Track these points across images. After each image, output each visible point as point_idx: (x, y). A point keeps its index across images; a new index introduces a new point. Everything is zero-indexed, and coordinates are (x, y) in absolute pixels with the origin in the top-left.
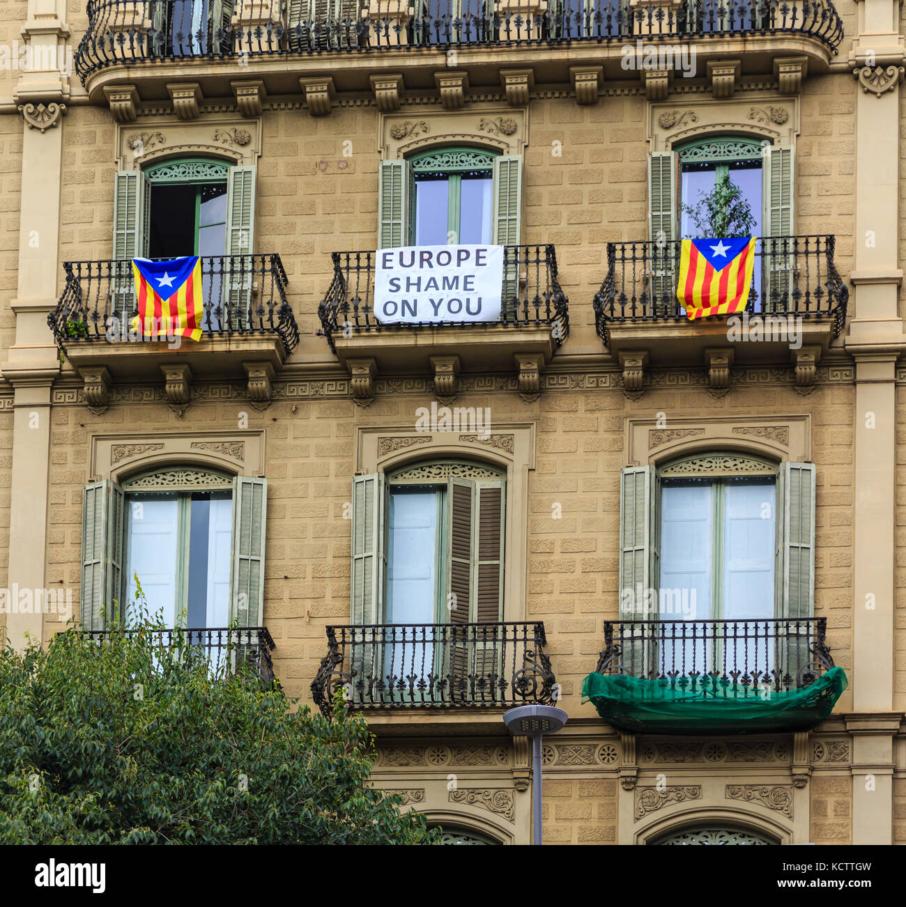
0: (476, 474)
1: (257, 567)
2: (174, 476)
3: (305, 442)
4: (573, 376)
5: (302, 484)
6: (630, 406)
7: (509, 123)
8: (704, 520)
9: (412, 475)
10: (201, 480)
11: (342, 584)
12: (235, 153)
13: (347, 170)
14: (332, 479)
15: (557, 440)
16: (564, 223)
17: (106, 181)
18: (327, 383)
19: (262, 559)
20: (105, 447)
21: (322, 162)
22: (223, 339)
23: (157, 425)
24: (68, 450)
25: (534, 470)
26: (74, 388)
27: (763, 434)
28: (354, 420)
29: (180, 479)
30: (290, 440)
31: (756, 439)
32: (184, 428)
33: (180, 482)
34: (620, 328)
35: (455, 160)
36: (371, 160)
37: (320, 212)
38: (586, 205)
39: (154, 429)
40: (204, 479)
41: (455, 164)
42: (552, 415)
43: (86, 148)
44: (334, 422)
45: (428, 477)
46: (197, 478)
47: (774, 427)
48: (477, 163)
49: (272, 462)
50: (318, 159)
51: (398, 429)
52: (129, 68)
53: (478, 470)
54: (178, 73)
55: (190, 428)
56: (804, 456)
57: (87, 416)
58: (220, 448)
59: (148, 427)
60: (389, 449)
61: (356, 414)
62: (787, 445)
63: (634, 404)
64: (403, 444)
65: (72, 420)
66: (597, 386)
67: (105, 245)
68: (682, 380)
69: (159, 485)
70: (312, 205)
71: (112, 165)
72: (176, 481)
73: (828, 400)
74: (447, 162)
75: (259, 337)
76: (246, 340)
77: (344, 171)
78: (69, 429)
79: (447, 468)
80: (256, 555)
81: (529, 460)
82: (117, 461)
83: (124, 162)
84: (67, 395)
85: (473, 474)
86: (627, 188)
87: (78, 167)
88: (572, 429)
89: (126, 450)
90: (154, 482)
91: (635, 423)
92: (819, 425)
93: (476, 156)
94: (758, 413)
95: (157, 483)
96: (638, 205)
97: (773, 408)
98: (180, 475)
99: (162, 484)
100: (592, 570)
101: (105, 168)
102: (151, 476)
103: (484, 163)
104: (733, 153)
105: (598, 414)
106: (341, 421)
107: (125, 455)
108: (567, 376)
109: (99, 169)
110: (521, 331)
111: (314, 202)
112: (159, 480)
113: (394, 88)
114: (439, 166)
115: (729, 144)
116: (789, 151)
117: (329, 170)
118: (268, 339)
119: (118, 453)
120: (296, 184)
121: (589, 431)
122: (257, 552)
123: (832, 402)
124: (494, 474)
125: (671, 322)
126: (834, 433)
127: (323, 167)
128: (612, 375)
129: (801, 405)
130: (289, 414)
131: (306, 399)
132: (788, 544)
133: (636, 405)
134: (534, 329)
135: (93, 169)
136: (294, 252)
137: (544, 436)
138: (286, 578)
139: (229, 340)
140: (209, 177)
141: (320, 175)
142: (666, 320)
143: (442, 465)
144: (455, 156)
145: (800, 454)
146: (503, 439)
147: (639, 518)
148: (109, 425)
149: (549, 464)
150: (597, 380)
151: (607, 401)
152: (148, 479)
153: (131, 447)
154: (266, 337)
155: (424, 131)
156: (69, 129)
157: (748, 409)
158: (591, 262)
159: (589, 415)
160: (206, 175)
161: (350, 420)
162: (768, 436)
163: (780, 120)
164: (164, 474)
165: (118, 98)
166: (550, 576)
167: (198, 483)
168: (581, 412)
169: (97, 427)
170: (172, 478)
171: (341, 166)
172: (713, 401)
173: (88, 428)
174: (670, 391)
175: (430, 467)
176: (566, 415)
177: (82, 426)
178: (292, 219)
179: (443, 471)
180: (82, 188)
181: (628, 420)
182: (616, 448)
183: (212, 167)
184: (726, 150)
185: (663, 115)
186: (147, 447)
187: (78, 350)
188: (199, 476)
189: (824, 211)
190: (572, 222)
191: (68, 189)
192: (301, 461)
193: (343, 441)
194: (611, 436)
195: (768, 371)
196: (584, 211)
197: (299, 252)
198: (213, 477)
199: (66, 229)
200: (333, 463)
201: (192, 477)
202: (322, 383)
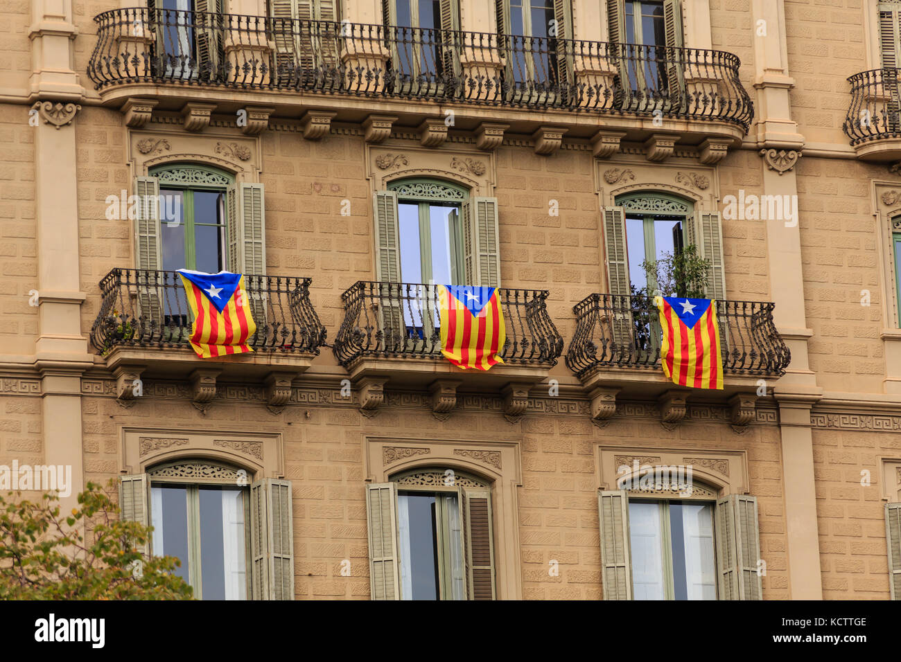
0: (463, 484)
1: (287, 564)
2: (192, 468)
3: (319, 447)
4: (547, 401)
5: (318, 486)
6: (598, 433)
7: (478, 165)
8: (654, 536)
9: (408, 482)
10: (217, 473)
11: (361, 583)
12: (236, 166)
13: (338, 194)
14: (344, 483)
15: (539, 459)
16: (531, 261)
17: (119, 181)
18: (334, 392)
19: (292, 558)
20: (134, 438)
21: (316, 184)
22: (266, 354)
23: (181, 421)
24: (99, 440)
25: (521, 486)
26: (101, 379)
27: (707, 465)
28: (361, 429)
29: (198, 472)
30: (304, 445)
31: (703, 469)
32: (207, 425)
33: (198, 475)
34: (609, 371)
35: (427, 190)
36: (360, 186)
37: (317, 230)
38: (548, 246)
39: (179, 424)
40: (219, 473)
41: (427, 194)
42: (532, 436)
43: (98, 147)
44: (343, 430)
45: (422, 484)
46: (213, 472)
47: (717, 460)
48: (446, 195)
49: (290, 463)
50: (313, 180)
51: (401, 440)
52: (158, 86)
53: (464, 480)
54: (203, 95)
55: (212, 425)
56: (743, 487)
57: (116, 409)
58: (240, 447)
59: (173, 422)
60: (392, 459)
61: (362, 424)
62: (728, 476)
63: (600, 430)
64: (405, 454)
65: (101, 411)
66: (568, 412)
67: (122, 243)
68: (639, 413)
69: (178, 476)
70: (311, 222)
71: (124, 167)
72: (193, 474)
73: (758, 439)
74: (421, 192)
75: (298, 355)
76: (286, 356)
77: (336, 194)
78: (98, 419)
79: (437, 476)
80: (285, 553)
81: (516, 476)
82: (145, 453)
83: (135, 165)
84: (95, 385)
85: (461, 483)
86: (582, 233)
87: (91, 165)
88: (550, 450)
89: (153, 443)
90: (173, 473)
91: (603, 448)
92: (752, 460)
93: (445, 189)
94: (703, 445)
95: (177, 474)
96: (592, 251)
97: (714, 443)
98: (198, 468)
99: (181, 475)
100: (576, 581)
101: (117, 169)
102: (170, 468)
103: (452, 195)
104: (660, 208)
105: (570, 438)
106: (349, 429)
107: (152, 448)
108: (543, 401)
109: (111, 169)
110: (525, 367)
111: (312, 220)
112: (178, 472)
113: (389, 128)
114: (414, 194)
115: (657, 200)
116: (717, 216)
117: (323, 192)
118: (305, 357)
119: (146, 447)
120: (294, 202)
121: (564, 453)
122: (286, 551)
123: (762, 441)
124: (479, 485)
125: (650, 370)
126: (765, 468)
127: (318, 188)
128: (581, 403)
129: (737, 441)
130: (302, 419)
131: (316, 406)
132: (742, 568)
133: (602, 432)
134: (536, 366)
135: (105, 169)
136: (297, 266)
137: (527, 455)
138: (310, 575)
139: (271, 355)
140: (206, 184)
141: (315, 195)
142: (647, 367)
143: (434, 474)
144: (427, 187)
145: (740, 484)
146: (492, 455)
147: (619, 537)
148: (136, 417)
149: (534, 481)
150: (568, 407)
151: (578, 427)
152: (167, 470)
153: (157, 440)
154: (304, 355)
155: (404, 164)
156: (81, 127)
157: (694, 442)
158: (557, 298)
159: (563, 438)
160: (204, 182)
161: (356, 428)
162: (712, 467)
163: (702, 186)
164: (182, 466)
165: (140, 109)
166: (542, 585)
167: (214, 476)
168: (557, 436)
169: (124, 419)
170: (190, 471)
171: (334, 189)
172: (665, 432)
173: (118, 419)
174: (629, 422)
175: (423, 475)
176: (545, 437)
177: (111, 417)
178: (293, 234)
179: (434, 479)
180: (96, 186)
181: (598, 445)
182: (588, 470)
183: (209, 174)
184: (654, 204)
185: (608, 171)
186: (173, 441)
187: (131, 353)
188: (215, 470)
189: (744, 270)
190: (538, 260)
191: (84, 185)
192: (316, 464)
193: (352, 448)
194: (583, 459)
195: (708, 408)
196: (547, 252)
197: (301, 266)
198: (228, 472)
199: (85, 224)
200: (345, 468)
201: (209, 471)
202: (329, 391)
